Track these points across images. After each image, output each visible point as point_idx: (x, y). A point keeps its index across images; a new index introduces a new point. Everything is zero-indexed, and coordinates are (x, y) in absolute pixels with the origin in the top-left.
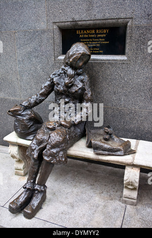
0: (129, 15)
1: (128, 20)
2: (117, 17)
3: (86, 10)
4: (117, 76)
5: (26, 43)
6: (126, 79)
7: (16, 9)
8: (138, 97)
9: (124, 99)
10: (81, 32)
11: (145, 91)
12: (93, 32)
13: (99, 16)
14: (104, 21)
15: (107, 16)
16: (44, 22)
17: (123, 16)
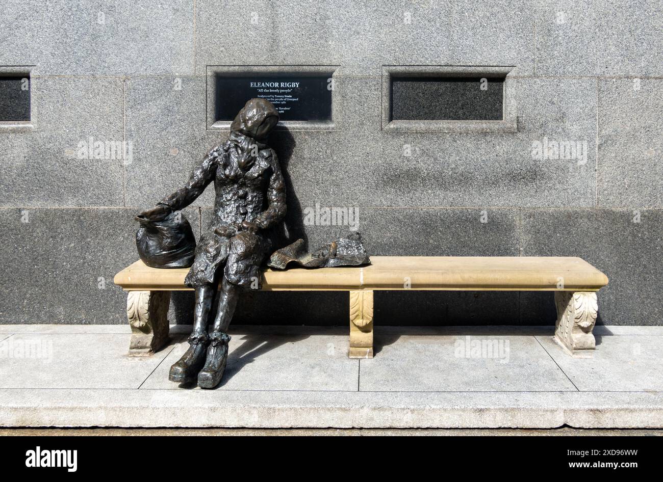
0: (334, 62)
1: (333, 68)
2: (317, 63)
3: (267, 50)
4: (321, 154)
5: (148, 98)
6: (335, 158)
7: (134, 40)
8: (356, 186)
9: (334, 192)
10: (257, 85)
11: (367, 176)
12: (277, 85)
13: (289, 61)
14: (297, 68)
15: (302, 60)
16: (189, 64)
17: (325, 61)
